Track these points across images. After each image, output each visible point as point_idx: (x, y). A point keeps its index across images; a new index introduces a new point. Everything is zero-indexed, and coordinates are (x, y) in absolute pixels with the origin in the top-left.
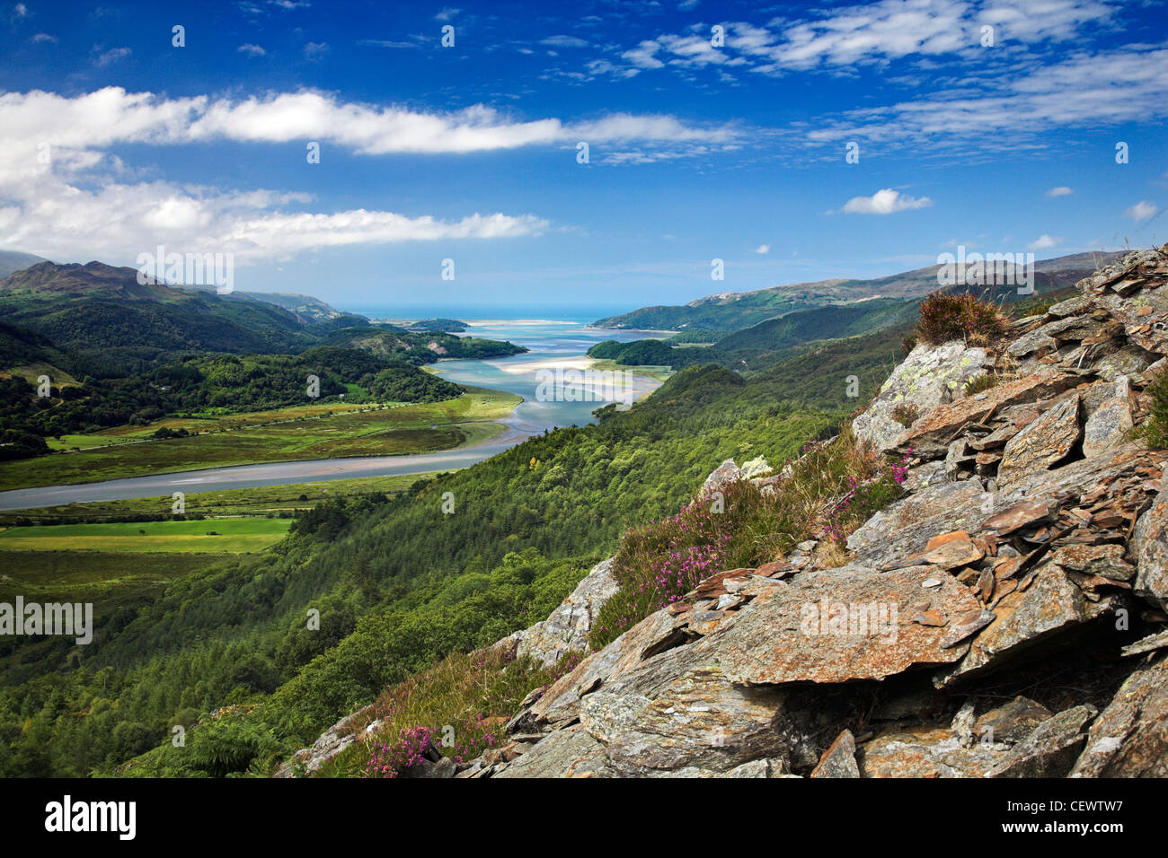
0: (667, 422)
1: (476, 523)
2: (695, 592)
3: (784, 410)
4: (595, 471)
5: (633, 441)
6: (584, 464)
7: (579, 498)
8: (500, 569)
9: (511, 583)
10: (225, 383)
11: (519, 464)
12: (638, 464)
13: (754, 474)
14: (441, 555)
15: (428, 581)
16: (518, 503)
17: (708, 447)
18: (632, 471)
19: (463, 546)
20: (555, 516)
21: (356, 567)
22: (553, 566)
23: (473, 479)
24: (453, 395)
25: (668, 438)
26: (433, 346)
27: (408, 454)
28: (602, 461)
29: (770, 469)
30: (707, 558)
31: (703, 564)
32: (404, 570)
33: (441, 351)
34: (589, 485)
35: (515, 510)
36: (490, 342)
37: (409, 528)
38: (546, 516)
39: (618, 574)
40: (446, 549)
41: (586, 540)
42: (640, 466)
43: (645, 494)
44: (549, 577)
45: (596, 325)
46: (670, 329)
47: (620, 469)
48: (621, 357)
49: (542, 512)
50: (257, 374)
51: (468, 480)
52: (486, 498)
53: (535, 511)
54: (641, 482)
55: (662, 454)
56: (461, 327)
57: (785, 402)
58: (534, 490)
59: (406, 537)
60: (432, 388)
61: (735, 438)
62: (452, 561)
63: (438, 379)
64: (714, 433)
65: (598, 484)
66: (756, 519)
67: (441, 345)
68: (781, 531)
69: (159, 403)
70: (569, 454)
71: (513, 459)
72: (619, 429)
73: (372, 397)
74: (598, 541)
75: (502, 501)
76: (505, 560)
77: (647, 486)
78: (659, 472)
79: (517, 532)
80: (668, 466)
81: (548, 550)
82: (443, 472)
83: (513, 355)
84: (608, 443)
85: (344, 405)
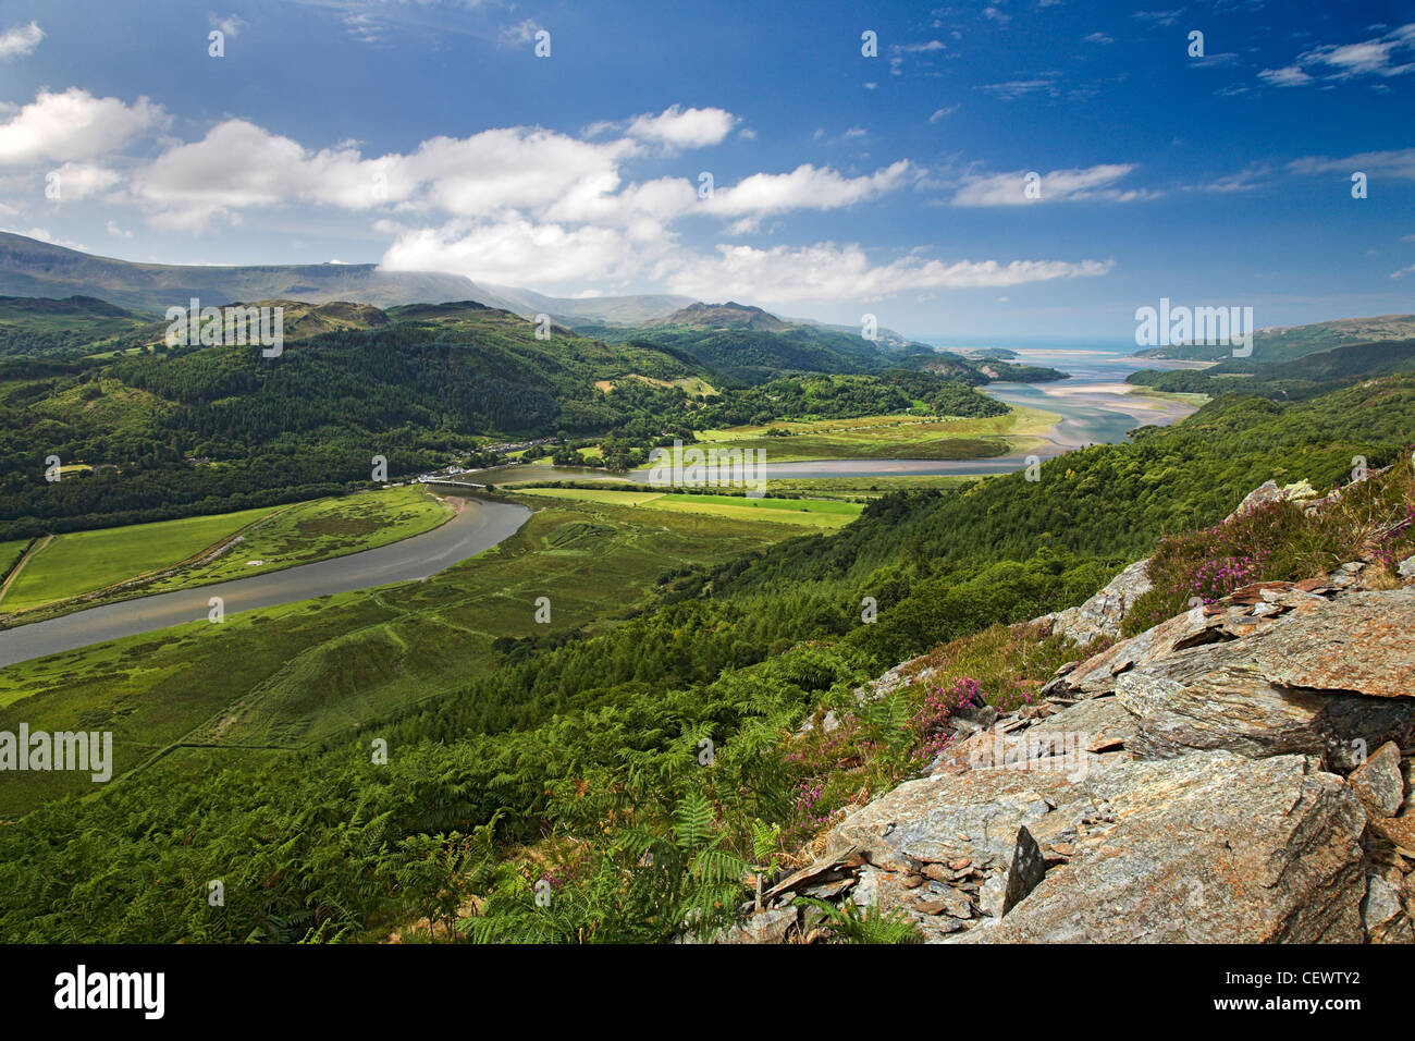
0: (1199, 445)
1: (1014, 521)
2: (1229, 597)
3: (1324, 439)
4: (1127, 484)
5: (1165, 460)
6: (1116, 477)
7: (1110, 506)
8: (1033, 560)
9: (1042, 572)
10: (819, 396)
11: (1056, 474)
12: (1168, 480)
13: (1296, 496)
14: (982, 544)
15: (970, 563)
16: (1053, 506)
17: (1240, 470)
18: (1162, 486)
19: (1002, 538)
20: (1086, 520)
21: (912, 547)
22: (1081, 562)
23: (1014, 483)
24: (1001, 412)
25: (1200, 459)
26: (986, 370)
28: (1133, 476)
29: (1314, 493)
30: (1245, 568)
31: (1240, 574)
32: (951, 552)
33: (993, 375)
34: (1120, 496)
35: (1050, 513)
36: (1036, 369)
37: (958, 520)
38: (1077, 520)
39: (1152, 574)
40: (988, 539)
41: (1113, 543)
42: (1170, 482)
43: (1173, 506)
44: (1076, 571)
45: (1136, 355)
46: (1209, 360)
47: (1150, 483)
48: (1158, 385)
49: (1075, 515)
50: (843, 389)
51: (1010, 484)
52: (1025, 500)
53: (1067, 514)
54: (1169, 496)
55: (1192, 473)
56: (1011, 355)
57: (1325, 431)
58: (1067, 497)
59: (954, 526)
60: (983, 406)
61: (1270, 462)
63: (988, 399)
64: (1247, 457)
65: (1128, 495)
66: (1299, 537)
67: (993, 370)
68: (1325, 550)
69: (771, 409)
70: (1102, 467)
71: (1050, 469)
72: (1151, 449)
73: (933, 411)
74: (1125, 545)
75: (1039, 504)
76: (1038, 553)
77: (1175, 500)
78: (1188, 489)
79: (1050, 530)
80: (1198, 484)
81: (1078, 548)
82: (988, 476)
83: (1056, 380)
84: (1141, 459)
85: (910, 417)
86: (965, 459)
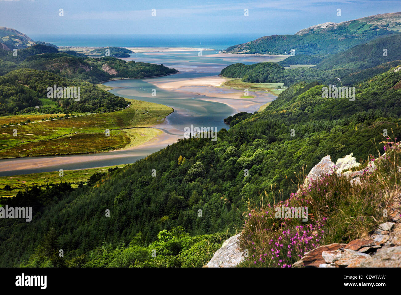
0: (280, 127)
1: (138, 207)
2: (301, 261)
3: (370, 117)
4: (227, 166)
5: (254, 143)
6: (218, 161)
7: (215, 187)
8: (155, 243)
9: (164, 254)
11: (170, 161)
12: (258, 160)
13: (346, 168)
14: (111, 232)
15: (102, 253)
16: (169, 191)
17: (311, 147)
18: (254, 166)
19: (128, 225)
20: (197, 201)
21: (47, 242)
22: (195, 241)
23: (136, 172)
24: (121, 107)
25: (281, 140)
26: (106, 68)
27: (88, 153)
28: (231, 158)
29: (357, 165)
30: (311, 235)
31: (307, 240)
32: (83, 244)
33: (113, 72)
34: (222, 177)
35: (167, 197)
37: (88, 211)
38: (190, 201)
39: (243, 246)
40: (116, 227)
41: (219, 221)
42: (260, 162)
43: (263, 184)
44: (191, 250)
45: (228, 51)
46: (283, 53)
47: (244, 164)
48: (246, 77)
49: (187, 198)
51: (132, 173)
52: (146, 187)
53: (181, 197)
54: (260, 175)
55: (276, 153)
56: (127, 53)
57: (371, 111)
58: (181, 181)
59: (85, 218)
60: (105, 101)
61: (332, 140)
62: (120, 237)
63: (110, 95)
64: (316, 136)
65: (229, 176)
66: (347, 204)
67: (112, 68)
68: (366, 214)
70: (207, 152)
71: (165, 157)
72: (244, 133)
73: (60, 108)
74: (228, 221)
75: (158, 190)
76: (159, 236)
77: (265, 178)
78: (274, 167)
79: (168, 214)
80: (281, 162)
81: (191, 228)
82: (113, 167)
83: (165, 75)
84: (236, 143)
85: (39, 115)
86: (93, 153)
